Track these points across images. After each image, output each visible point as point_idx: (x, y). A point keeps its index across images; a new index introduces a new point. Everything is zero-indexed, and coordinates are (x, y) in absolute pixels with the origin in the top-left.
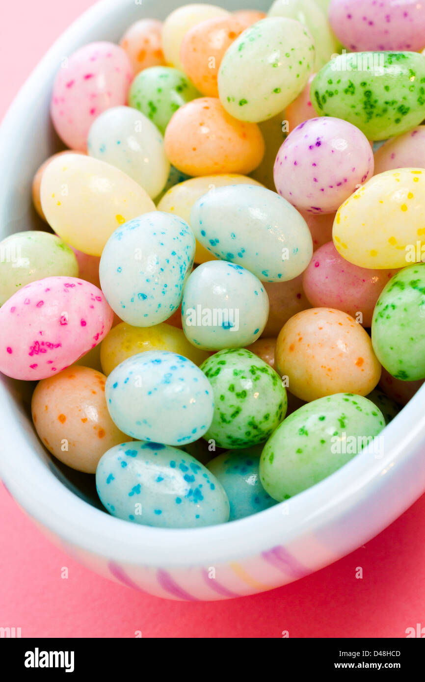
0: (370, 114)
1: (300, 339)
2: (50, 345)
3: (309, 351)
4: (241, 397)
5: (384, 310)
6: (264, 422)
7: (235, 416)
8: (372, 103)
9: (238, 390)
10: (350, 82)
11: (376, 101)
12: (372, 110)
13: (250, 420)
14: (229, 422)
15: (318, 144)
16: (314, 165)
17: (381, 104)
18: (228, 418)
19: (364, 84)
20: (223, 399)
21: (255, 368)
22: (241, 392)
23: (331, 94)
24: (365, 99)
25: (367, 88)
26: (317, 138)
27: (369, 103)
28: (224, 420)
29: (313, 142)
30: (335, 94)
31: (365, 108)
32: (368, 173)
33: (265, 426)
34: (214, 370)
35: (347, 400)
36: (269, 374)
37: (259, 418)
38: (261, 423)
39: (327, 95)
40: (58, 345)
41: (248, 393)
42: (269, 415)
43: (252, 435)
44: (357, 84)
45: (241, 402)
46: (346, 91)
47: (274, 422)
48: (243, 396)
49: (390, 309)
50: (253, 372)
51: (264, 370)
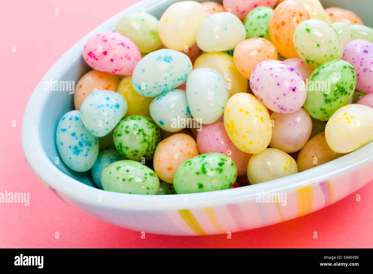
2: (94, 57)
4: (126, 132)
6: (125, 148)
9: (128, 130)
13: (121, 142)
18: (117, 135)
20: (122, 127)
21: (142, 131)
34: (135, 118)
35: (146, 174)
36: (144, 138)
37: (124, 145)
38: (123, 147)
40: (97, 59)
41: (129, 134)
42: (128, 148)
45: (124, 134)
47: (129, 153)
49: (189, 163)
50: (140, 131)
51: (145, 135)
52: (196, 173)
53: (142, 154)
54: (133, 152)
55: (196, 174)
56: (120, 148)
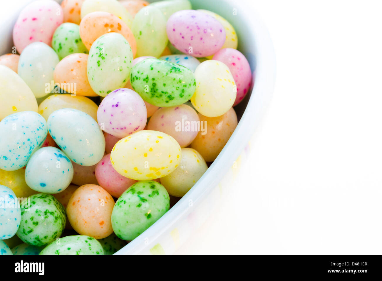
0: (153, 95)
1: (79, 201)
3: (80, 209)
4: (35, 225)
5: (121, 202)
6: (44, 239)
7: (30, 233)
8: (155, 90)
9: (35, 220)
10: (147, 76)
11: (157, 90)
12: (155, 93)
13: (37, 236)
14: (26, 234)
15: (117, 106)
16: (112, 115)
17: (159, 91)
18: (26, 232)
19: (154, 79)
20: (27, 222)
21: (48, 211)
22: (35, 222)
23: (137, 79)
24: (152, 87)
25: (155, 82)
26: (118, 102)
27: (154, 90)
28: (24, 233)
29: (115, 104)
30: (138, 79)
31: (151, 91)
32: (139, 127)
33: (44, 241)
35: (87, 242)
36: (54, 216)
37: (41, 237)
38: (42, 239)
39: (135, 78)
41: (38, 224)
42: (47, 236)
43: (37, 243)
44: (150, 78)
45: (34, 227)
46: (144, 80)
47: (50, 240)
48: (36, 224)
49: (123, 202)
50: (46, 213)
51: (52, 213)
52: (137, 206)
53: (60, 231)
54: (53, 236)
55: (138, 208)
56: (38, 242)
